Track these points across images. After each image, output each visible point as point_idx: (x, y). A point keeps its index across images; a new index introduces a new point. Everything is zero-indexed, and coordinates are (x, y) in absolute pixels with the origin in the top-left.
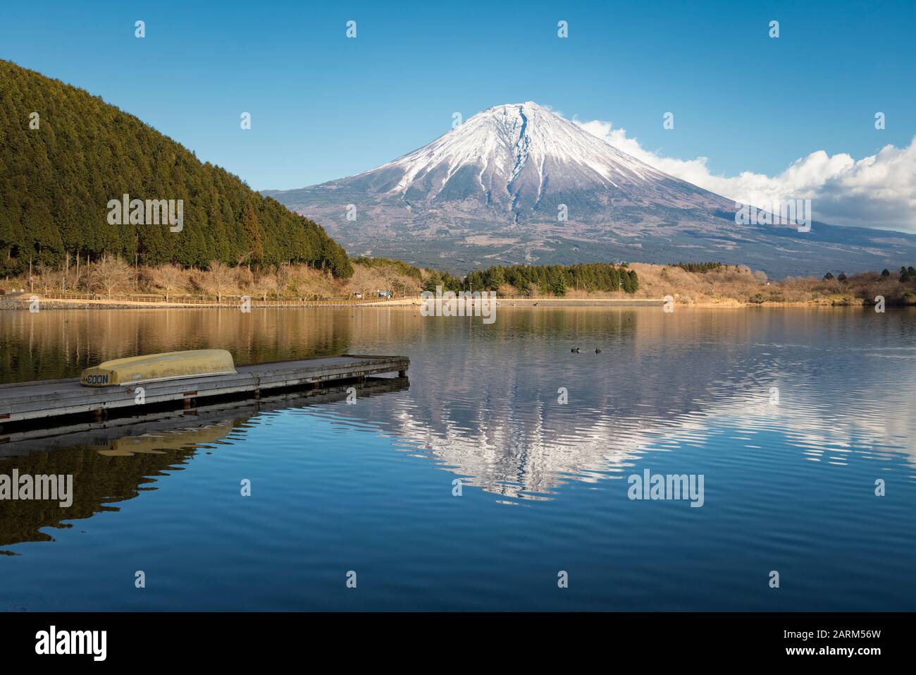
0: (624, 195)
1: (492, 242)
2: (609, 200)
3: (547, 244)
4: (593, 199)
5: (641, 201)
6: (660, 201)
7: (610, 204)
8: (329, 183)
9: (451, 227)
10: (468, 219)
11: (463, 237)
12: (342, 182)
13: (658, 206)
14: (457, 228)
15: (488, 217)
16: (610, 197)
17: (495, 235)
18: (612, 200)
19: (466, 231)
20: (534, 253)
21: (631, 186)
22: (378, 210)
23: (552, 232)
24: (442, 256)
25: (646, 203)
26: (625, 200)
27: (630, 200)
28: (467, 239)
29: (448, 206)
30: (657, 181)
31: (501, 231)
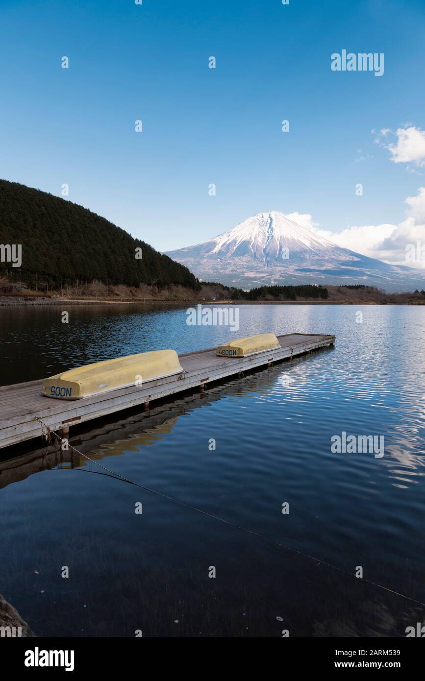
0: (316, 254)
1: (256, 275)
2: (310, 256)
3: (281, 276)
4: (302, 256)
5: (324, 257)
6: (333, 257)
7: (310, 258)
8: (184, 249)
9: (238, 269)
10: (245, 265)
11: (243, 273)
12: (189, 248)
13: (332, 259)
14: (241, 269)
15: (255, 264)
16: (310, 255)
17: (257, 272)
18: (311, 256)
19: (244, 270)
20: (275, 280)
21: (320, 250)
22: (205, 261)
23: (284, 271)
24: (234, 282)
25: (327, 258)
26: (317, 256)
27: (319, 256)
28: (245, 274)
29: (237, 259)
30: (332, 248)
31: (260, 271)
